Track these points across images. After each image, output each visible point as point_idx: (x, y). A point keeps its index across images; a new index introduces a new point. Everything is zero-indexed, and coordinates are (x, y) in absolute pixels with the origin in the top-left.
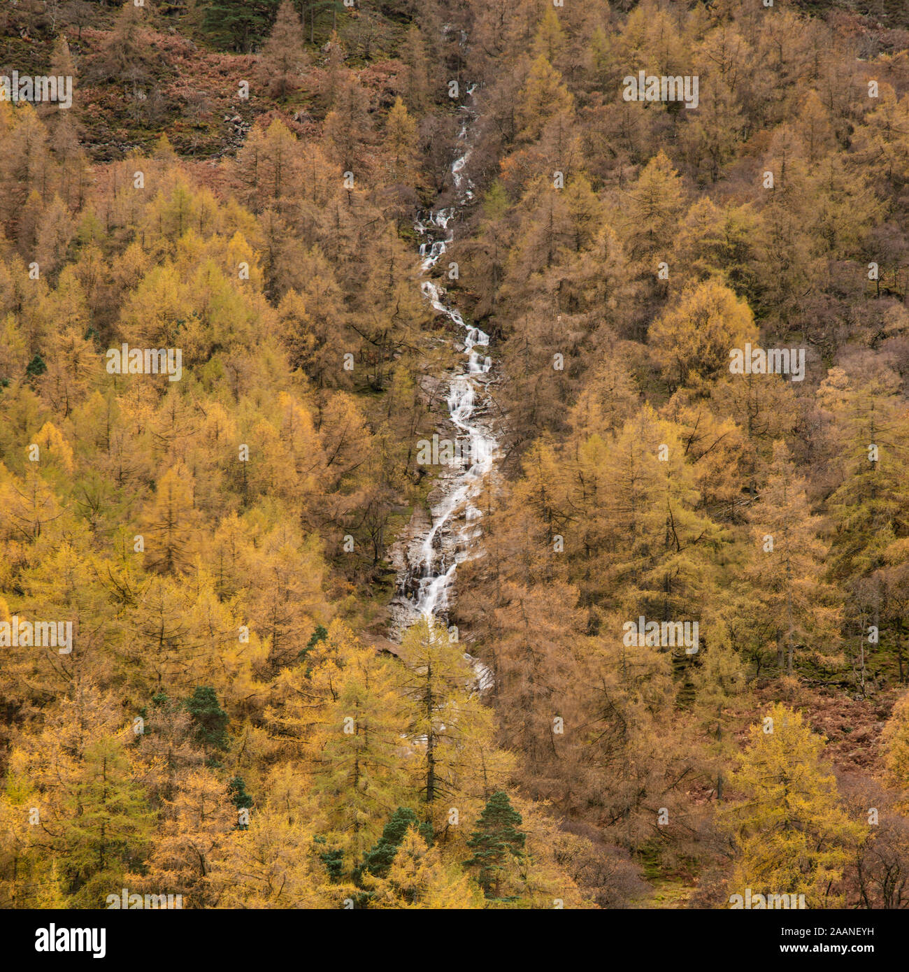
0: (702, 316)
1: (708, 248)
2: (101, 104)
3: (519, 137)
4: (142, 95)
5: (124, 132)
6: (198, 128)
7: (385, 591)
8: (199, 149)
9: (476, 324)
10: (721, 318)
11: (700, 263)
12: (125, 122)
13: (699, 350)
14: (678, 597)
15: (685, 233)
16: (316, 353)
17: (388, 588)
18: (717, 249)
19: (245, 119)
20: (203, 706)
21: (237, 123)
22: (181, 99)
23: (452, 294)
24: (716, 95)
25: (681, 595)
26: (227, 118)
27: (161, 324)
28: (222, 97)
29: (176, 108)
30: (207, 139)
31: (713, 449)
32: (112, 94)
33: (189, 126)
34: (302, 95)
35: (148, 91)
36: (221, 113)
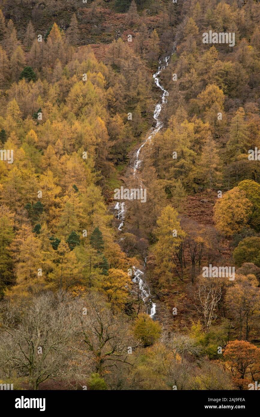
0: (210, 93)
1: (219, 73)
2: (85, 29)
3: (184, 39)
4: (96, 26)
5: (90, 36)
6: (109, 35)
7: (126, 163)
8: (108, 41)
9: (167, 90)
10: (215, 94)
11: (217, 77)
12: (91, 33)
13: (209, 102)
14: (183, 170)
15: (214, 69)
16: (115, 103)
17: (127, 163)
18: (221, 73)
19: (121, 32)
20: (38, 206)
21: (119, 33)
22: (105, 27)
23: (162, 82)
24: (233, 28)
25: (184, 169)
26: (116, 32)
27: (75, 97)
28: (116, 26)
29: (104, 30)
30: (110, 38)
31: (203, 130)
32: (88, 26)
33: (106, 35)
34: (136, 25)
35: (97, 25)
36: (115, 30)
